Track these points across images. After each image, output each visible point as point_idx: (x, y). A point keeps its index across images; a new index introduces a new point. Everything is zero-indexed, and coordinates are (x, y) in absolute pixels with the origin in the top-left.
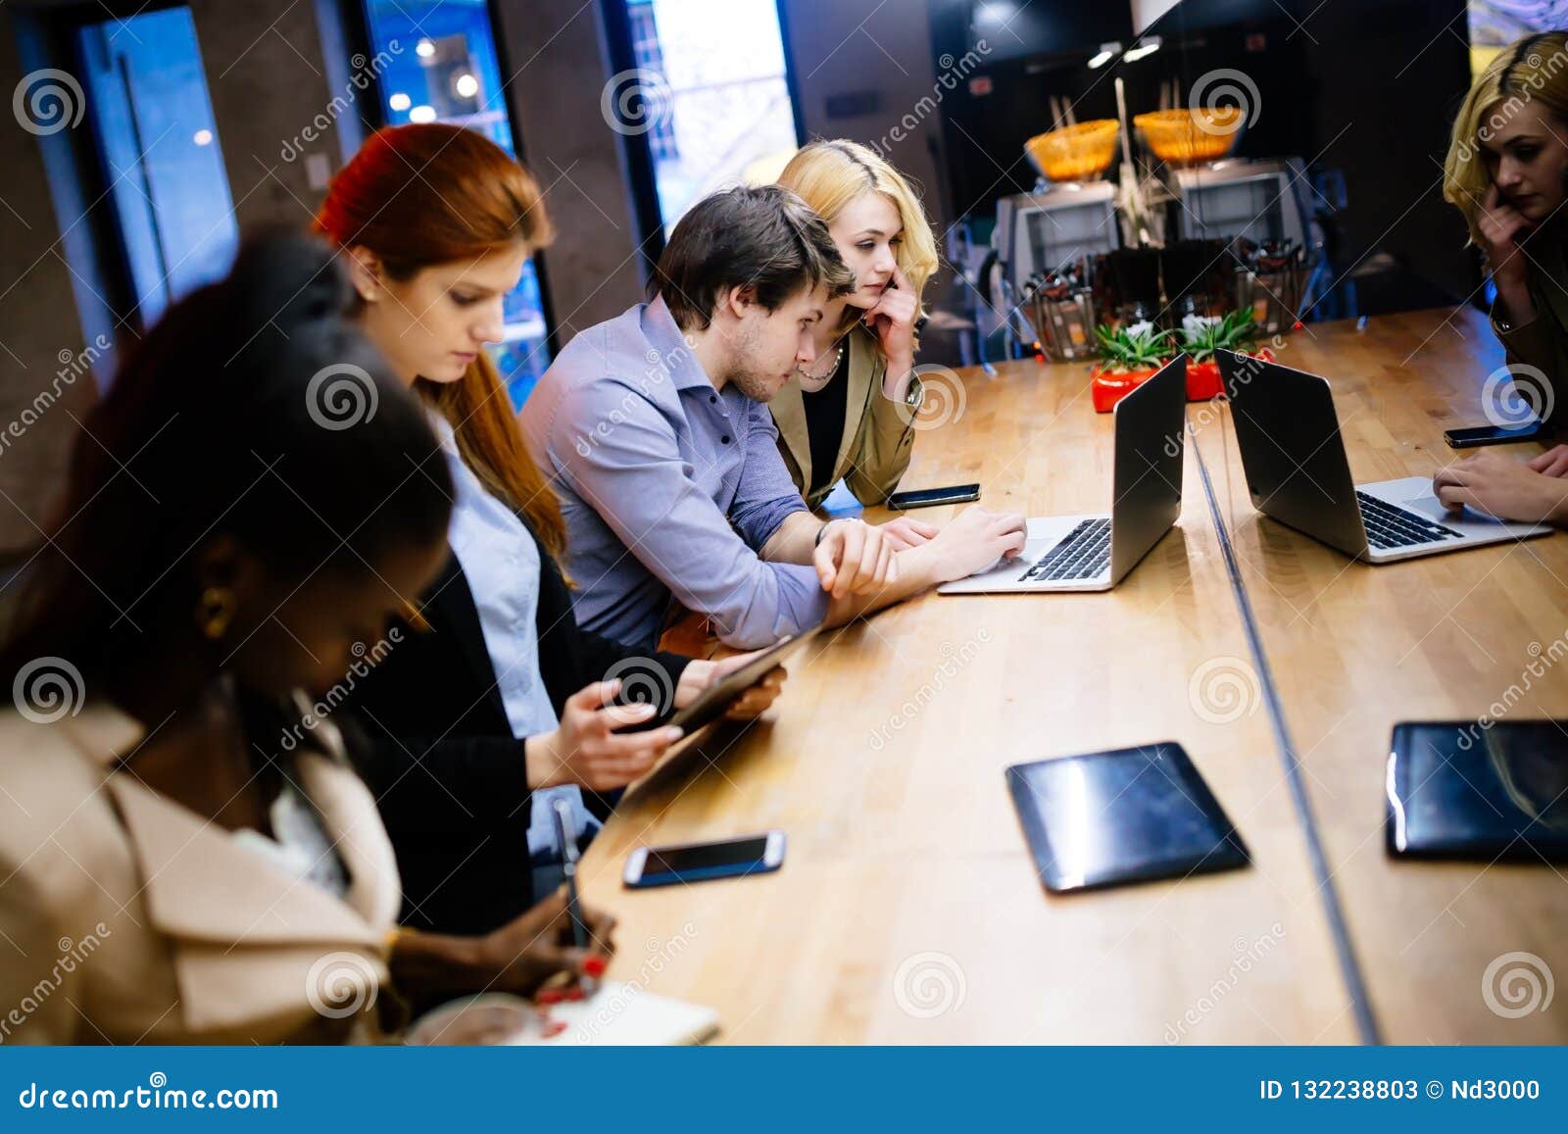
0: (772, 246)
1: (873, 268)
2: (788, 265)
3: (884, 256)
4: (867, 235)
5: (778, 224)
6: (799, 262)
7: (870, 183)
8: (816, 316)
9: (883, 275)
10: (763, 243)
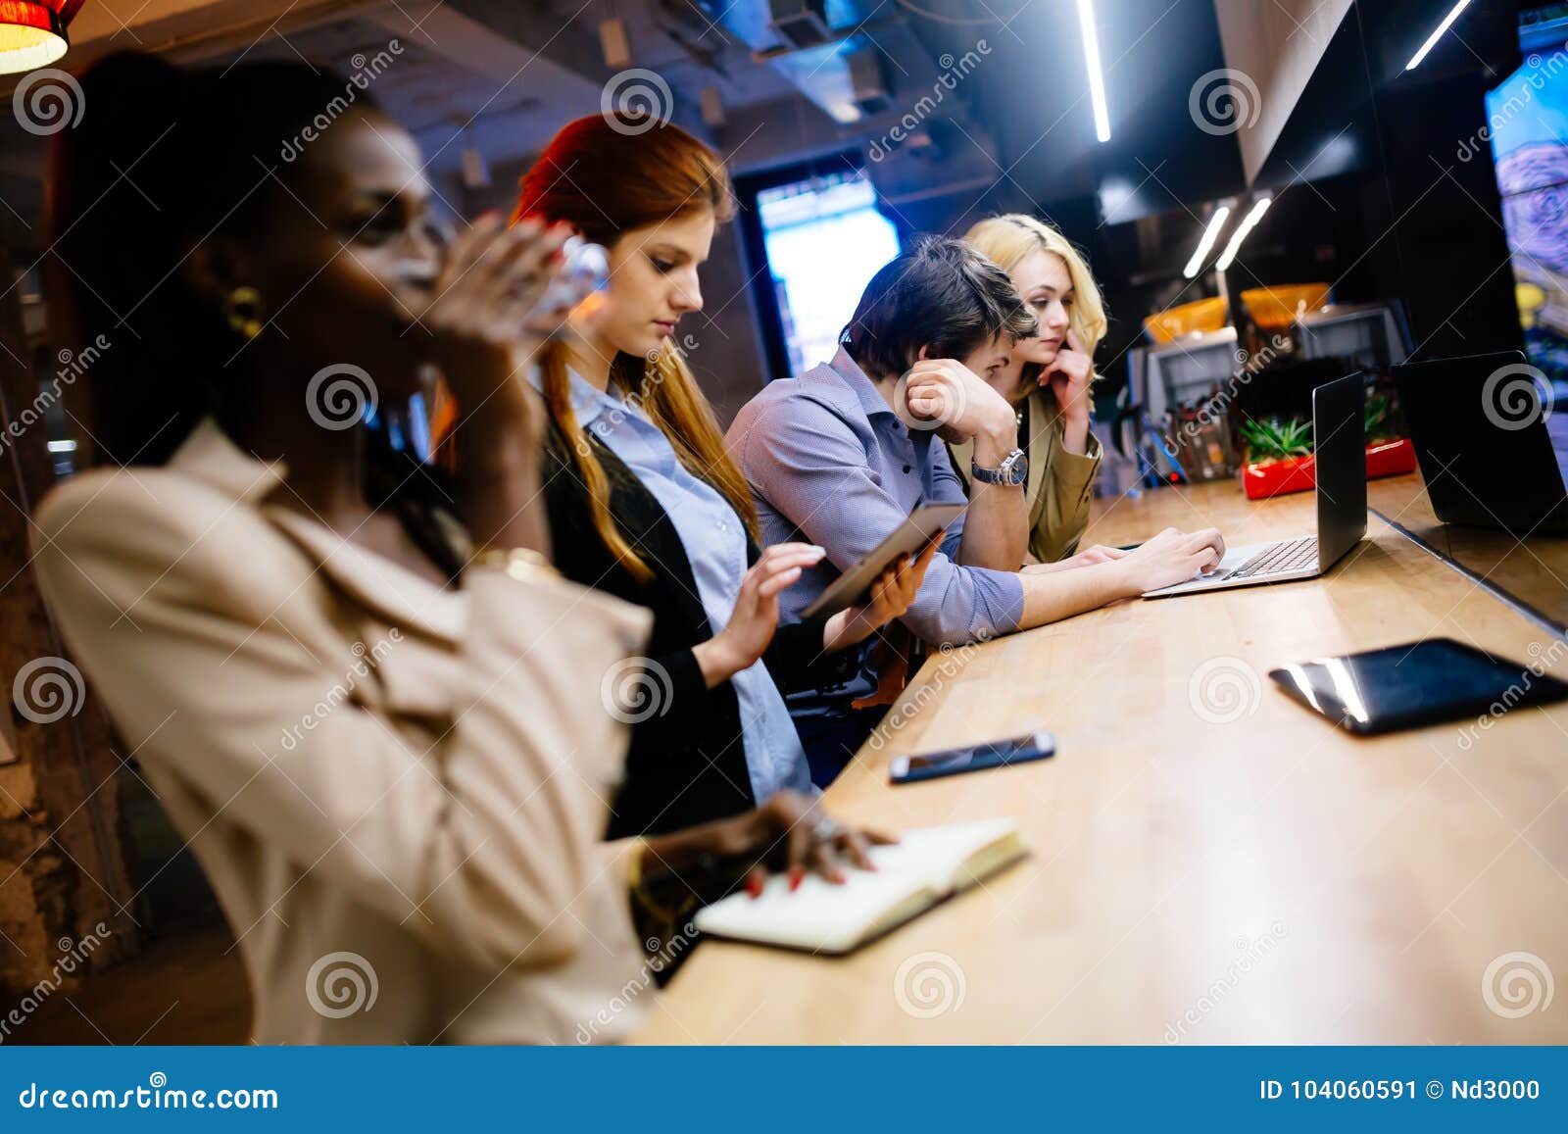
0: (953, 306)
1: (1048, 323)
2: (969, 323)
3: (1056, 313)
4: (1040, 291)
5: (959, 284)
6: (980, 319)
7: (1039, 243)
8: (1002, 363)
9: (1056, 330)
10: (944, 304)
